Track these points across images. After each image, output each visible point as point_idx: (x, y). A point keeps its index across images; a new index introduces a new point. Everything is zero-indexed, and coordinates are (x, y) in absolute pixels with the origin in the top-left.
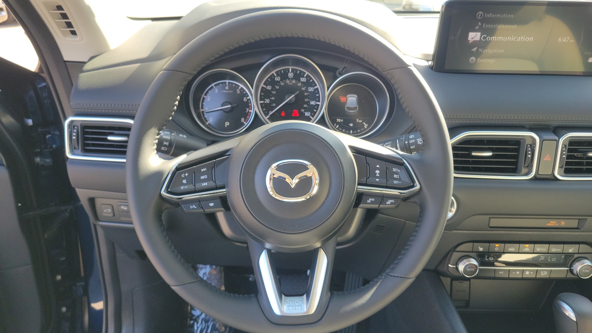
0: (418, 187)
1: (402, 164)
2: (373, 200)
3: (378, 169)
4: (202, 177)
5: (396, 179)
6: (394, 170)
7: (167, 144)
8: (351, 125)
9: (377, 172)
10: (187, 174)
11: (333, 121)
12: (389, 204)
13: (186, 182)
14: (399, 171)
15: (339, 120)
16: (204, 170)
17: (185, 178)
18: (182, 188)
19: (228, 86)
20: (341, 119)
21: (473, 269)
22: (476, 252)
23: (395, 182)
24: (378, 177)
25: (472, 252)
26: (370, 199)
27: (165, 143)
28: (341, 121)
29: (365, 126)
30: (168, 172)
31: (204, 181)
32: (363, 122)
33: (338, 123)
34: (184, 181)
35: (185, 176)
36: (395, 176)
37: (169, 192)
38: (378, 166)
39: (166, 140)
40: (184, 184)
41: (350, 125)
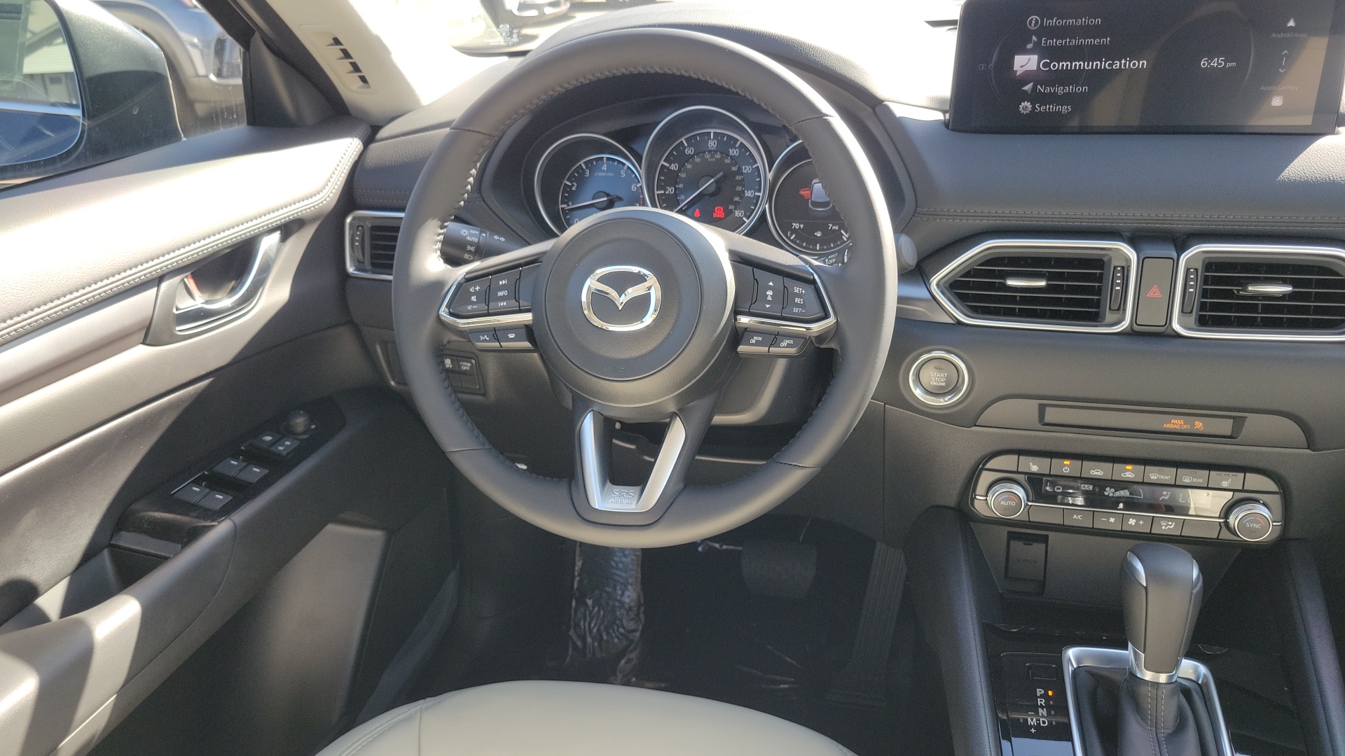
0: (831, 321)
1: (814, 282)
2: (760, 339)
3: (770, 288)
4: (500, 294)
5: (798, 305)
6: (797, 290)
7: (472, 249)
8: (819, 234)
9: (770, 293)
10: (477, 288)
11: (786, 227)
12: (784, 347)
13: (475, 300)
14: (803, 292)
15: (796, 226)
16: (504, 282)
17: (475, 293)
18: (469, 308)
19: (605, 165)
20: (800, 224)
21: (1013, 504)
22: (1025, 473)
23: (796, 310)
24: (769, 302)
25: (1017, 472)
26: (755, 338)
27: (469, 248)
28: (800, 227)
29: (843, 237)
30: (451, 283)
31: (503, 298)
32: (840, 229)
33: (794, 232)
34: (474, 298)
35: (475, 290)
36: (797, 300)
37: (451, 314)
38: (771, 284)
39: (472, 244)
40: (473, 303)
41: (816, 234)
